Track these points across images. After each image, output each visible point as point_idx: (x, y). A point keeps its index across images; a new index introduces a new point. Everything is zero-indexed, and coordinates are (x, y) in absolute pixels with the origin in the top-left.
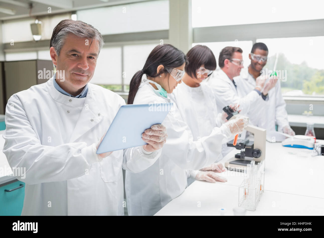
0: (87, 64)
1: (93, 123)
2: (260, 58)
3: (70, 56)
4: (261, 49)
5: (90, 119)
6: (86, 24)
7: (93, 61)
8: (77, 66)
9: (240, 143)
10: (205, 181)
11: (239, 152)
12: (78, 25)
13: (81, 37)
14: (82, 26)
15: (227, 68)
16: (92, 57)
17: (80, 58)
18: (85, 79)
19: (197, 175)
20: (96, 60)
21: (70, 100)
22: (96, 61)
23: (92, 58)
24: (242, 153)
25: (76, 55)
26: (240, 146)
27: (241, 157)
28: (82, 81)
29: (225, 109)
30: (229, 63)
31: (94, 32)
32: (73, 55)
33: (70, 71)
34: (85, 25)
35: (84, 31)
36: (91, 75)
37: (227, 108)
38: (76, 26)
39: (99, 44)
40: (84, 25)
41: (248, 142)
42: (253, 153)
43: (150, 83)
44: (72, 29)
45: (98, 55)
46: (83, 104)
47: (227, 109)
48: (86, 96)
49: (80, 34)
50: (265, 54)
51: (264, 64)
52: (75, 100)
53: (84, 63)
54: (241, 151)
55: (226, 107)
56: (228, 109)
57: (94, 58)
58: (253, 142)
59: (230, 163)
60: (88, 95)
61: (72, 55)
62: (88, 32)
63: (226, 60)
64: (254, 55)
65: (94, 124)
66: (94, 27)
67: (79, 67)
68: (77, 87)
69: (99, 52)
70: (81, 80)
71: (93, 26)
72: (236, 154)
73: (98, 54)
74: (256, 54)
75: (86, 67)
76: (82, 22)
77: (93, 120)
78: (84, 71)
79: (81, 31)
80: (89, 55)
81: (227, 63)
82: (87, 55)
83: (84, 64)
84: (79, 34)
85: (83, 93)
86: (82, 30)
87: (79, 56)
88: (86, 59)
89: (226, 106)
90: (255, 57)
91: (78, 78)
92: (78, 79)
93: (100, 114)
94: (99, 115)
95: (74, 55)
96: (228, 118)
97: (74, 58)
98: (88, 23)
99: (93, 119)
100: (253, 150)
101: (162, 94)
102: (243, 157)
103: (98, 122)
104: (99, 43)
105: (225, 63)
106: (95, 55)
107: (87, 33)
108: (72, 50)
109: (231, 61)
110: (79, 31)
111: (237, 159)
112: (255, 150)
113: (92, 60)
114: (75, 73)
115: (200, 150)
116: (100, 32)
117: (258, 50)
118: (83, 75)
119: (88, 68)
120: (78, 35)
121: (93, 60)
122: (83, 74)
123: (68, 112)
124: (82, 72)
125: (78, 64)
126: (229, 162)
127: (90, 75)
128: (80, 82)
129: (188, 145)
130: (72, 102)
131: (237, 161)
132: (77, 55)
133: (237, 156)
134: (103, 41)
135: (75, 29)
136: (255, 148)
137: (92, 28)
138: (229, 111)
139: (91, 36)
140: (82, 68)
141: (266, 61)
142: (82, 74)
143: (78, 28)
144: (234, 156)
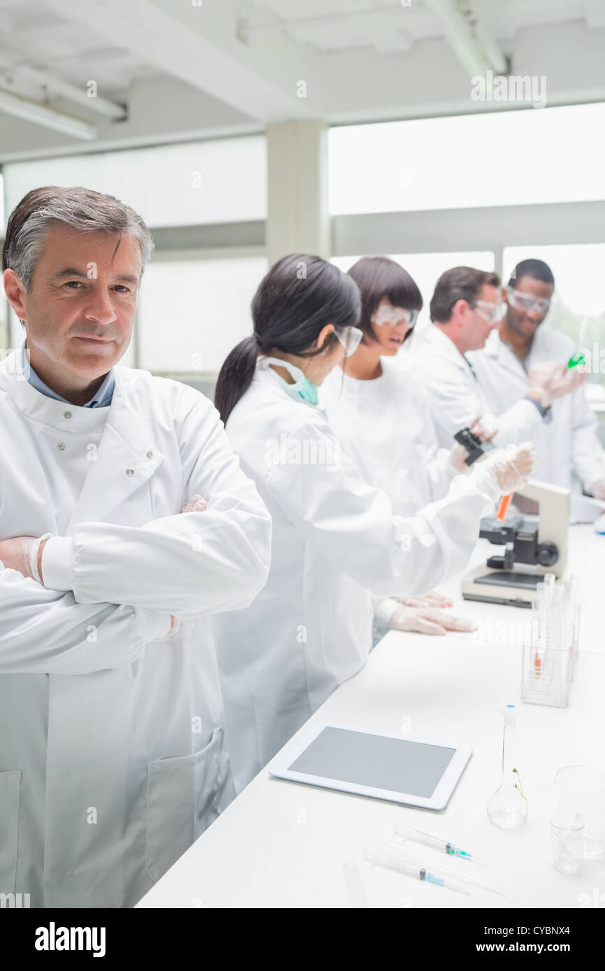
0: (110, 306)
1: (133, 479)
2: (532, 303)
3: (61, 287)
4: (537, 277)
5: (126, 468)
6: (99, 194)
7: (127, 298)
8: (83, 316)
9: (504, 529)
10: (417, 632)
11: (499, 551)
12: (77, 197)
13: (87, 231)
14: (88, 200)
15: (460, 325)
16: (123, 287)
17: (89, 291)
18: (107, 350)
19: (393, 615)
20: (135, 292)
21: (68, 415)
22: (134, 299)
23: (125, 290)
24: (508, 554)
25: (79, 285)
26: (503, 536)
27: (505, 565)
28: (99, 356)
29: (460, 437)
30: (468, 313)
31: (123, 214)
32: (70, 286)
33: (65, 334)
34: (96, 195)
35: (94, 213)
36: (123, 341)
37: (465, 433)
38: (72, 202)
39: (141, 249)
40: (92, 198)
41: (521, 524)
42: (537, 554)
43: (271, 366)
44: (60, 209)
45: (139, 278)
46: (103, 422)
47: (466, 436)
48: (109, 404)
49: (84, 221)
50: (546, 293)
51: (539, 321)
52: (83, 414)
53: (101, 305)
54: (506, 550)
55: (462, 432)
56: (469, 436)
57: (128, 290)
58: (536, 524)
59: (476, 582)
60: (115, 399)
61: (66, 284)
62: (107, 214)
63: (461, 303)
64: (517, 293)
65: (134, 482)
66: (123, 202)
67: (88, 317)
68: (86, 377)
69: (142, 272)
70: (97, 353)
71: (118, 198)
72: (489, 556)
73: (141, 277)
74: (521, 290)
75: (107, 315)
76: (86, 190)
77: (133, 471)
78: (102, 326)
79: (86, 213)
80: (113, 280)
81: (462, 312)
82: (109, 281)
83: (101, 308)
84: (82, 223)
85: (100, 397)
86: (88, 211)
87: (86, 288)
88: (106, 296)
89: (463, 428)
90: (519, 300)
91: (90, 349)
92: (89, 353)
93: (151, 454)
94: (149, 455)
95: (72, 284)
96: (469, 461)
97: (72, 293)
98: (104, 192)
99: (132, 469)
100: (538, 546)
101: (305, 396)
102: (511, 566)
103: (149, 477)
104: (141, 245)
105: (456, 309)
106: (130, 279)
107: (104, 218)
108: (63, 270)
109: (473, 307)
110: (81, 215)
111: (492, 571)
112: (542, 545)
113: (122, 296)
114: (79, 335)
115: (427, 541)
116: (139, 213)
117: (528, 281)
118: (102, 339)
119: (114, 318)
120: (79, 226)
121: (128, 295)
122: (101, 335)
123: (61, 447)
124: (98, 331)
125: (85, 311)
126: (472, 579)
127: (120, 341)
128: (93, 359)
129: (394, 529)
130: (72, 419)
131: (492, 576)
132: (80, 283)
133: (492, 563)
134: (150, 239)
135: (69, 210)
136: (541, 540)
137: (115, 204)
138: (472, 441)
139: (115, 226)
140: (97, 319)
141: (546, 310)
142: (99, 338)
143: (76, 206)
144: (485, 562)
